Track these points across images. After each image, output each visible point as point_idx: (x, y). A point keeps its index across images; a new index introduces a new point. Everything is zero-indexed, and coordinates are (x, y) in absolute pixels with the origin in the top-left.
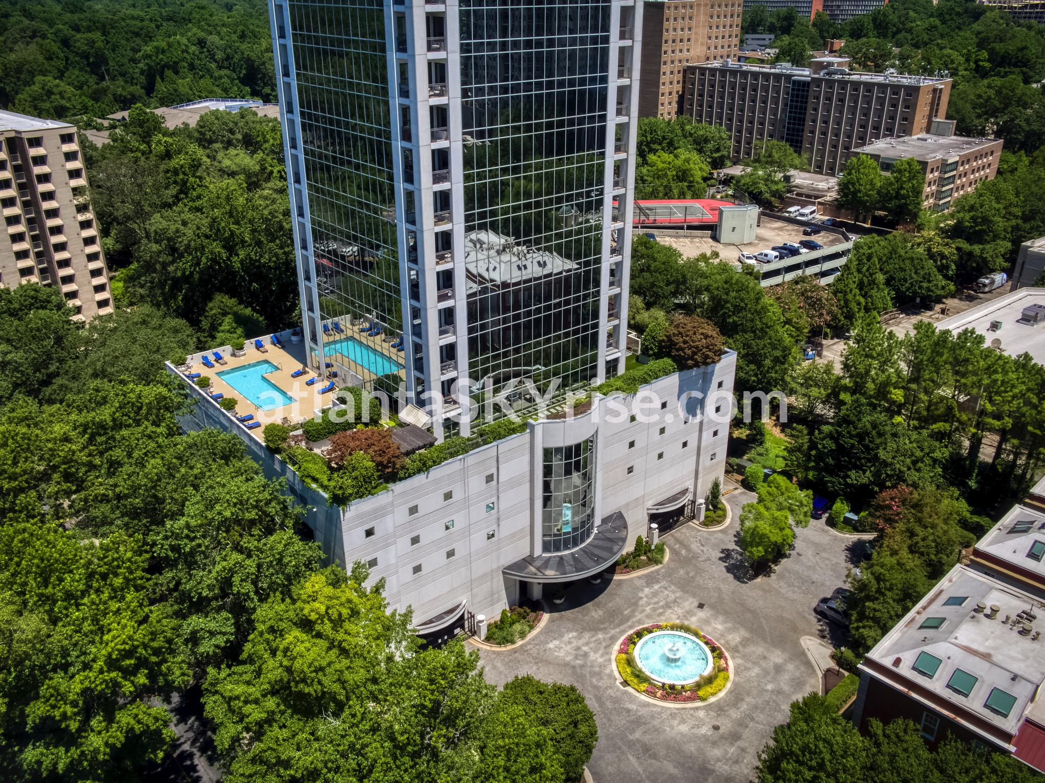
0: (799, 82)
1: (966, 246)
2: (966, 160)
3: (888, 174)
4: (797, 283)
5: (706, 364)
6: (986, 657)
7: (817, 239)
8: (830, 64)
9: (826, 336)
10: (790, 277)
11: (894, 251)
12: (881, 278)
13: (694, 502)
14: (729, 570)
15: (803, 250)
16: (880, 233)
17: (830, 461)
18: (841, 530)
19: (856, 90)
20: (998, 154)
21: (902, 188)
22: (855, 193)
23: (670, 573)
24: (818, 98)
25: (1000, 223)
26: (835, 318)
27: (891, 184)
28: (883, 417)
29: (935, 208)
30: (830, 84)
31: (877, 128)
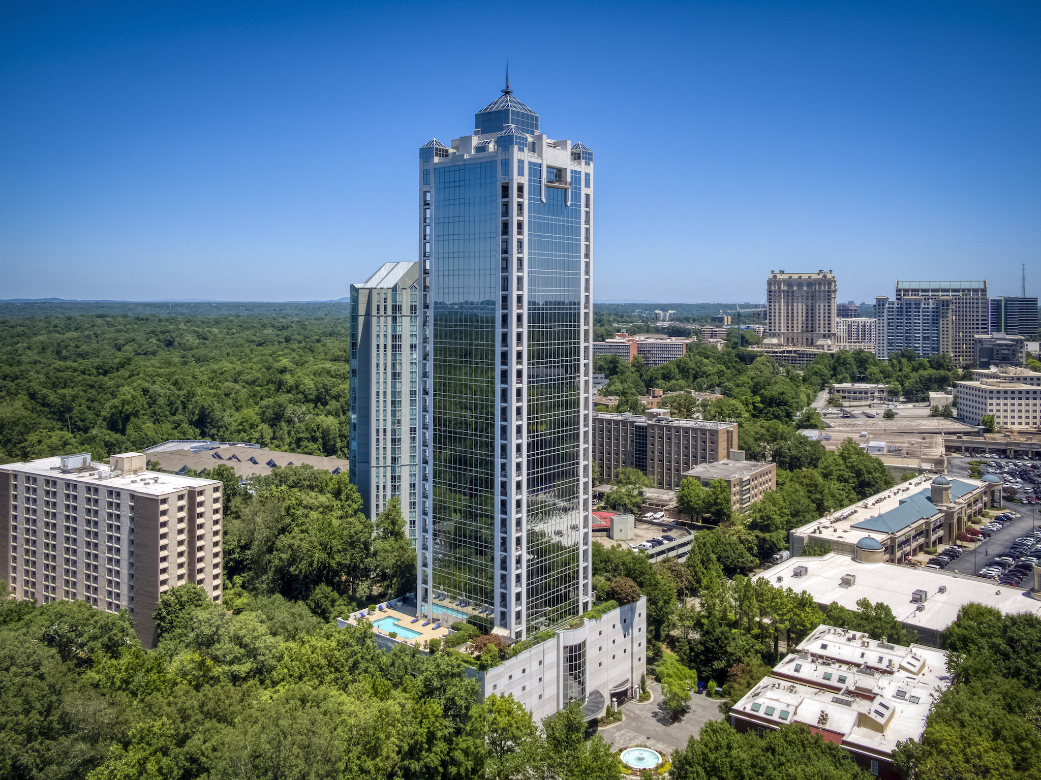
0: (640, 427)
1: (761, 534)
2: (754, 478)
3: (707, 489)
4: (664, 562)
5: (633, 601)
6: (777, 700)
7: (672, 534)
8: (658, 414)
9: (687, 595)
10: (660, 558)
11: (718, 540)
12: (714, 557)
13: (632, 688)
14: (658, 721)
15: (665, 542)
16: (709, 528)
17: (703, 657)
18: (715, 698)
19: (678, 432)
20: (774, 472)
21: (717, 498)
22: (688, 503)
23: (627, 725)
24: (653, 437)
25: (778, 519)
26: (690, 582)
27: (710, 496)
28: (726, 629)
29: (741, 510)
30: (661, 428)
31: (695, 457)
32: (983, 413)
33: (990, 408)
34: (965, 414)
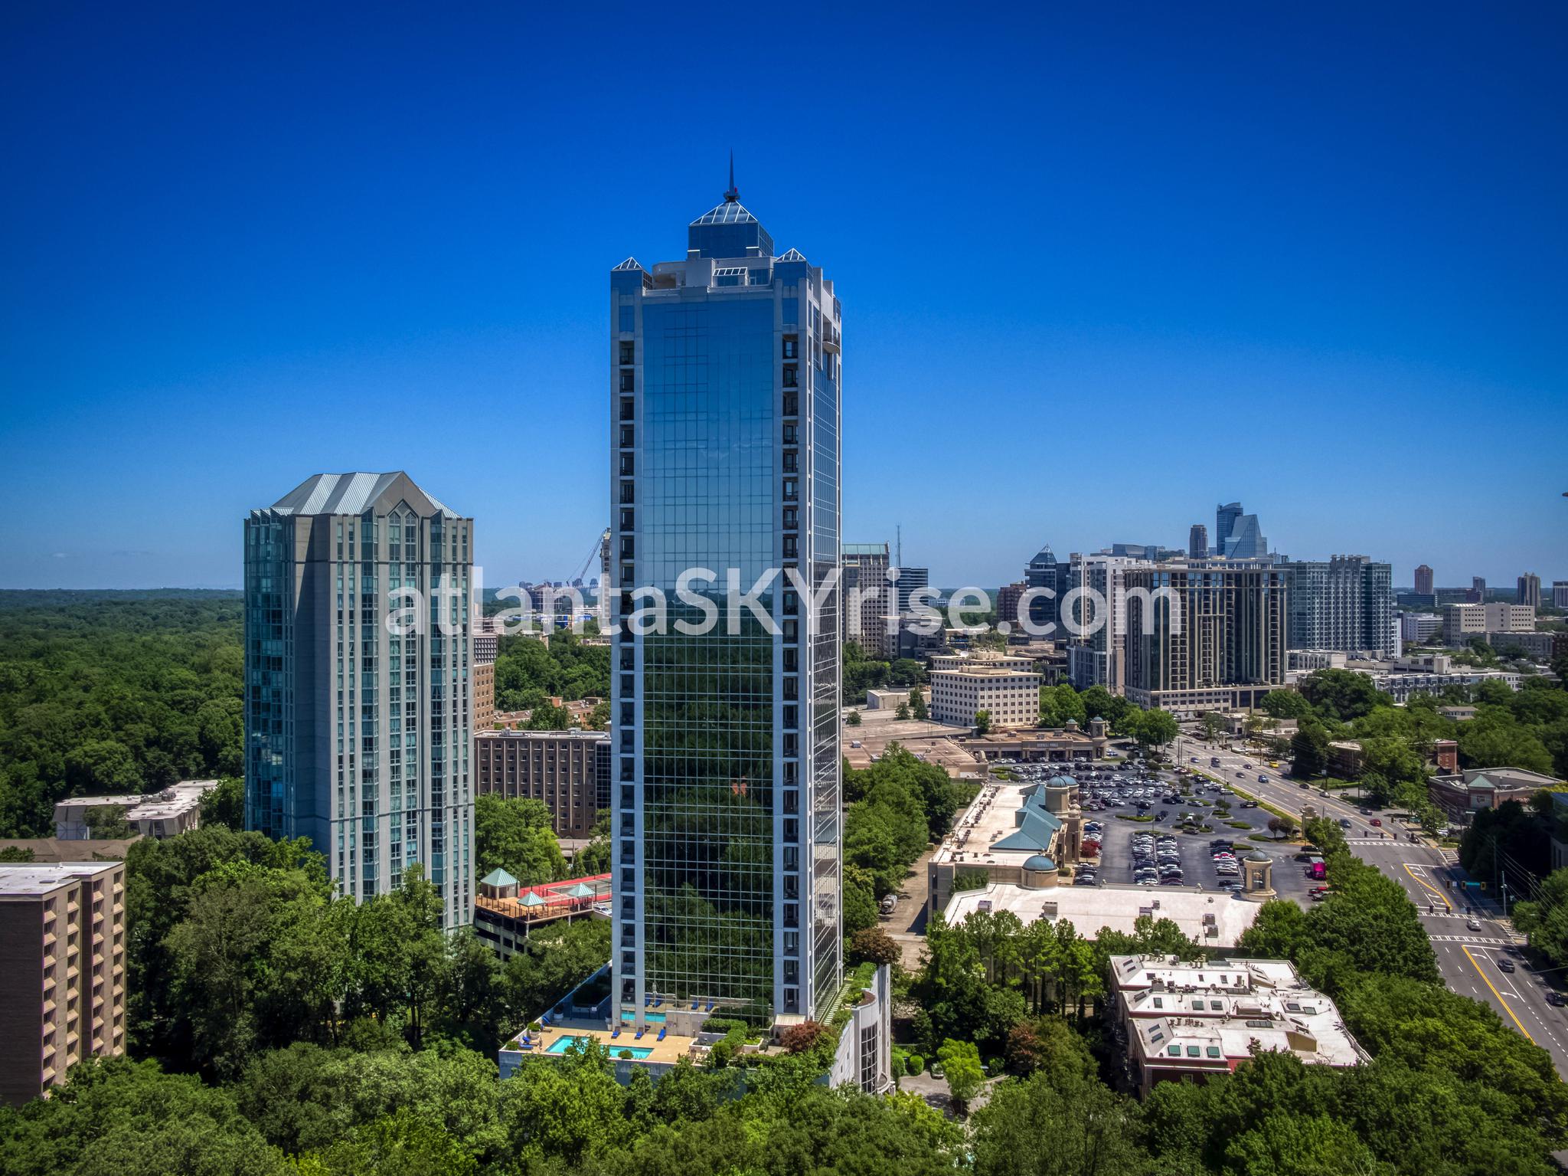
6: (1194, 1037)
32: (973, 709)
33: (981, 701)
34: (944, 712)
